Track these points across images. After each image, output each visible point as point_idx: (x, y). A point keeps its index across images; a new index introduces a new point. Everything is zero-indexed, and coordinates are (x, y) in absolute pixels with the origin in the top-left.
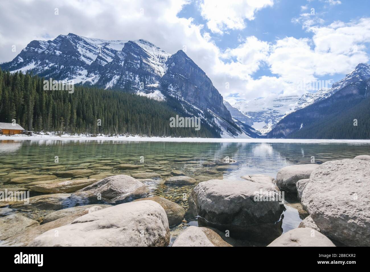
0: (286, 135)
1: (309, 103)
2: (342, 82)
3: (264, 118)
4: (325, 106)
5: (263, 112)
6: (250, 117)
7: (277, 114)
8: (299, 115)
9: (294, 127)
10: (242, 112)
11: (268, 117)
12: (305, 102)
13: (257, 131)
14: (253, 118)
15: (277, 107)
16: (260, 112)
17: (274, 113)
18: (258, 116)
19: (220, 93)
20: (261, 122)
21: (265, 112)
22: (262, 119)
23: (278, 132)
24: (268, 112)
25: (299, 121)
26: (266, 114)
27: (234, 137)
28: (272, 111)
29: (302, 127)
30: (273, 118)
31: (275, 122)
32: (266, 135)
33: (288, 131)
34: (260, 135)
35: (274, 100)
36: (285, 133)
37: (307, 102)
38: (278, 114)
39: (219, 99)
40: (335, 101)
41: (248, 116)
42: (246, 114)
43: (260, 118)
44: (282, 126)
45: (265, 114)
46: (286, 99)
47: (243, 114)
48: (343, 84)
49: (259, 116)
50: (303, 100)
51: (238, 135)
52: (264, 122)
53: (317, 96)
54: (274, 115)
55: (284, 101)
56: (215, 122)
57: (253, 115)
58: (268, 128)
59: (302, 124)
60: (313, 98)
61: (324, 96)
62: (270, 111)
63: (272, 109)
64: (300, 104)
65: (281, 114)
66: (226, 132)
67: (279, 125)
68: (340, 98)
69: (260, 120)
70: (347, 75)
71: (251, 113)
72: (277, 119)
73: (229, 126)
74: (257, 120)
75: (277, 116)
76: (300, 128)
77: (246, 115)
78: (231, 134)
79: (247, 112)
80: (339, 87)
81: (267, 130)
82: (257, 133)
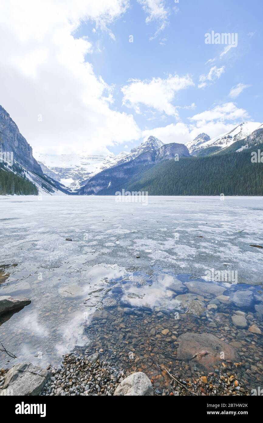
0: (96, 192)
1: (113, 163)
2: (139, 148)
3: (71, 174)
4: (129, 167)
5: (71, 169)
6: (57, 173)
7: (84, 171)
8: (108, 174)
9: (103, 185)
10: (48, 167)
11: (76, 174)
12: (109, 163)
13: (67, 187)
14: (60, 174)
15: (84, 165)
16: (67, 169)
17: (81, 170)
18: (65, 172)
19: (28, 143)
20: (68, 178)
21: (73, 169)
22: (69, 176)
23: (89, 190)
24: (75, 169)
25: (108, 179)
26: (74, 171)
27: (51, 194)
28: (79, 168)
29: (110, 185)
30: (81, 175)
31: (83, 179)
32: (76, 192)
33: (98, 188)
34: (71, 192)
35: (81, 158)
36: (96, 190)
37: (111, 163)
38: (86, 172)
39: (27, 150)
40: (135, 164)
41: (55, 172)
42: (53, 169)
43: (67, 174)
44: (93, 183)
45: (72, 171)
46: (93, 158)
47: (49, 169)
48: (139, 150)
49: (67, 172)
50: (108, 161)
51: (54, 191)
52: (71, 179)
53: (119, 158)
54: (81, 173)
55: (91, 159)
56: (27, 176)
57: (61, 171)
58: (77, 185)
59: (110, 183)
60: (115, 159)
61: (126, 159)
62: (78, 168)
63: (80, 167)
64: (105, 164)
65: (88, 172)
66: (41, 188)
67: (90, 183)
68: (139, 162)
69: (67, 177)
70: (142, 144)
71: (58, 169)
72: (85, 176)
73: (43, 181)
74: (64, 176)
75: (84, 173)
76: (109, 186)
77: (52, 171)
78: (47, 190)
79: (53, 168)
80: (137, 153)
81: (76, 187)
82: (67, 189)
